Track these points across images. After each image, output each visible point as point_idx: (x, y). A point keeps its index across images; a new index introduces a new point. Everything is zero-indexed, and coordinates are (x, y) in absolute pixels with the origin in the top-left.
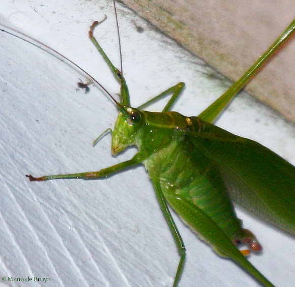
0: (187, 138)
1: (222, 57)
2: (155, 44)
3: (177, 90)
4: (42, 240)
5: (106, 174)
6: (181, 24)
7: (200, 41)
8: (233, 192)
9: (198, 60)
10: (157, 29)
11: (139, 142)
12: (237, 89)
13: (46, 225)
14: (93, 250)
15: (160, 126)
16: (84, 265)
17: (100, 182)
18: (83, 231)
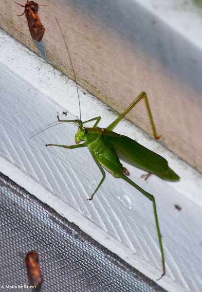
0: (102, 136)
1: (114, 103)
2: (90, 99)
3: (99, 119)
4: (50, 167)
5: (72, 147)
6: (99, 92)
7: (106, 98)
8: (119, 154)
9: (105, 105)
10: (91, 94)
11: (86, 139)
12: (122, 117)
13: (52, 162)
14: (68, 171)
15: (93, 133)
16: (65, 176)
17: (69, 150)
18: (64, 164)
